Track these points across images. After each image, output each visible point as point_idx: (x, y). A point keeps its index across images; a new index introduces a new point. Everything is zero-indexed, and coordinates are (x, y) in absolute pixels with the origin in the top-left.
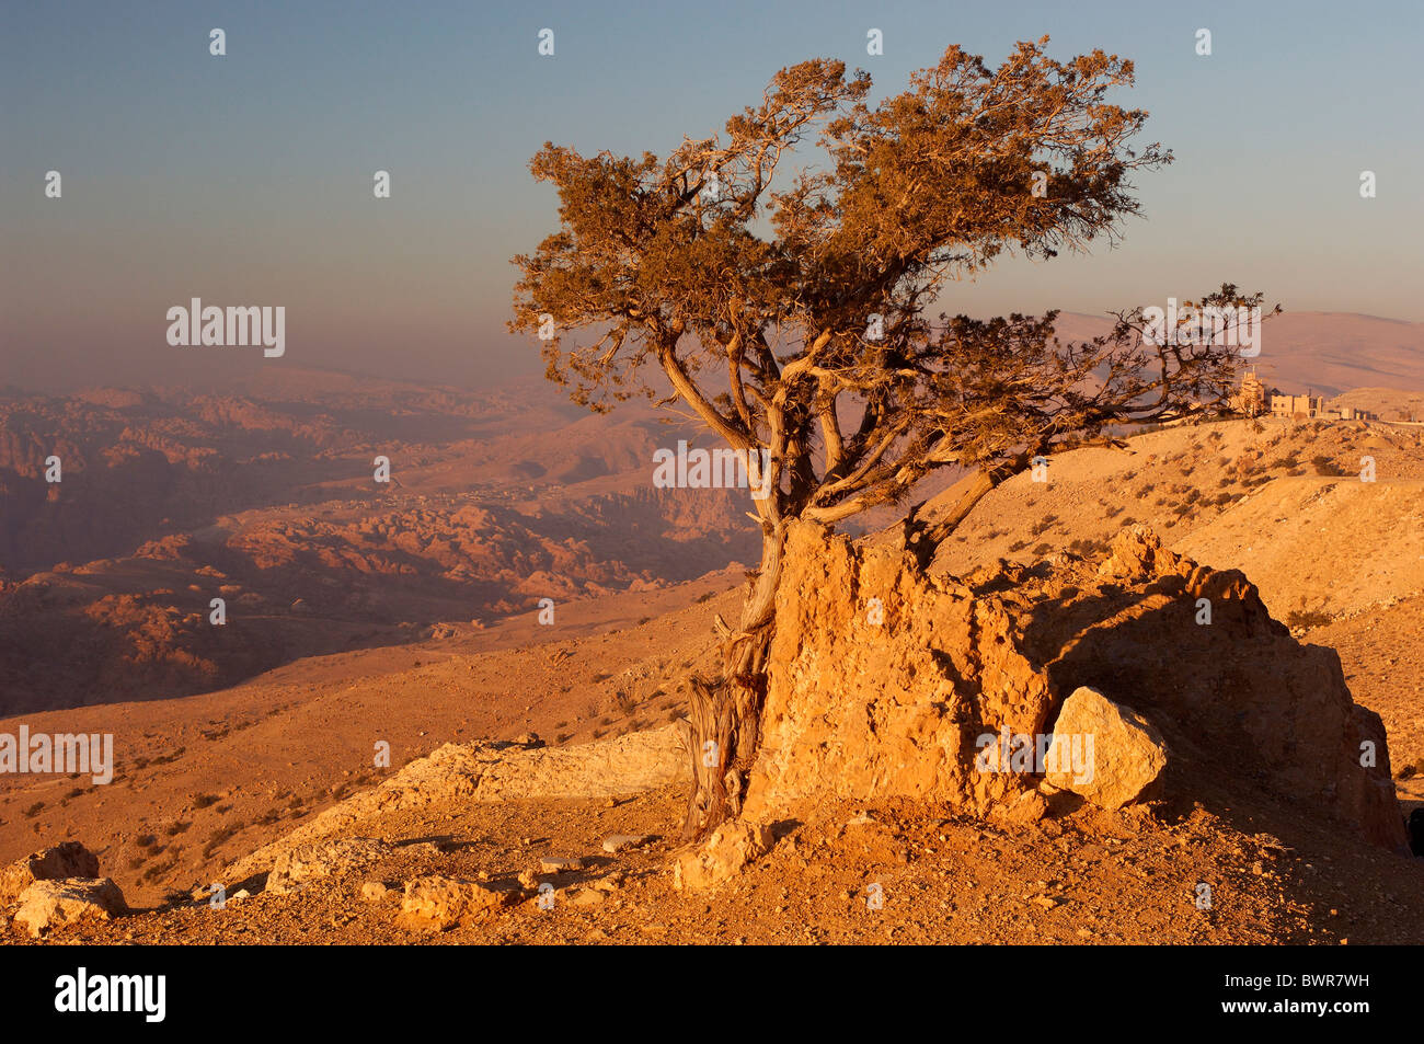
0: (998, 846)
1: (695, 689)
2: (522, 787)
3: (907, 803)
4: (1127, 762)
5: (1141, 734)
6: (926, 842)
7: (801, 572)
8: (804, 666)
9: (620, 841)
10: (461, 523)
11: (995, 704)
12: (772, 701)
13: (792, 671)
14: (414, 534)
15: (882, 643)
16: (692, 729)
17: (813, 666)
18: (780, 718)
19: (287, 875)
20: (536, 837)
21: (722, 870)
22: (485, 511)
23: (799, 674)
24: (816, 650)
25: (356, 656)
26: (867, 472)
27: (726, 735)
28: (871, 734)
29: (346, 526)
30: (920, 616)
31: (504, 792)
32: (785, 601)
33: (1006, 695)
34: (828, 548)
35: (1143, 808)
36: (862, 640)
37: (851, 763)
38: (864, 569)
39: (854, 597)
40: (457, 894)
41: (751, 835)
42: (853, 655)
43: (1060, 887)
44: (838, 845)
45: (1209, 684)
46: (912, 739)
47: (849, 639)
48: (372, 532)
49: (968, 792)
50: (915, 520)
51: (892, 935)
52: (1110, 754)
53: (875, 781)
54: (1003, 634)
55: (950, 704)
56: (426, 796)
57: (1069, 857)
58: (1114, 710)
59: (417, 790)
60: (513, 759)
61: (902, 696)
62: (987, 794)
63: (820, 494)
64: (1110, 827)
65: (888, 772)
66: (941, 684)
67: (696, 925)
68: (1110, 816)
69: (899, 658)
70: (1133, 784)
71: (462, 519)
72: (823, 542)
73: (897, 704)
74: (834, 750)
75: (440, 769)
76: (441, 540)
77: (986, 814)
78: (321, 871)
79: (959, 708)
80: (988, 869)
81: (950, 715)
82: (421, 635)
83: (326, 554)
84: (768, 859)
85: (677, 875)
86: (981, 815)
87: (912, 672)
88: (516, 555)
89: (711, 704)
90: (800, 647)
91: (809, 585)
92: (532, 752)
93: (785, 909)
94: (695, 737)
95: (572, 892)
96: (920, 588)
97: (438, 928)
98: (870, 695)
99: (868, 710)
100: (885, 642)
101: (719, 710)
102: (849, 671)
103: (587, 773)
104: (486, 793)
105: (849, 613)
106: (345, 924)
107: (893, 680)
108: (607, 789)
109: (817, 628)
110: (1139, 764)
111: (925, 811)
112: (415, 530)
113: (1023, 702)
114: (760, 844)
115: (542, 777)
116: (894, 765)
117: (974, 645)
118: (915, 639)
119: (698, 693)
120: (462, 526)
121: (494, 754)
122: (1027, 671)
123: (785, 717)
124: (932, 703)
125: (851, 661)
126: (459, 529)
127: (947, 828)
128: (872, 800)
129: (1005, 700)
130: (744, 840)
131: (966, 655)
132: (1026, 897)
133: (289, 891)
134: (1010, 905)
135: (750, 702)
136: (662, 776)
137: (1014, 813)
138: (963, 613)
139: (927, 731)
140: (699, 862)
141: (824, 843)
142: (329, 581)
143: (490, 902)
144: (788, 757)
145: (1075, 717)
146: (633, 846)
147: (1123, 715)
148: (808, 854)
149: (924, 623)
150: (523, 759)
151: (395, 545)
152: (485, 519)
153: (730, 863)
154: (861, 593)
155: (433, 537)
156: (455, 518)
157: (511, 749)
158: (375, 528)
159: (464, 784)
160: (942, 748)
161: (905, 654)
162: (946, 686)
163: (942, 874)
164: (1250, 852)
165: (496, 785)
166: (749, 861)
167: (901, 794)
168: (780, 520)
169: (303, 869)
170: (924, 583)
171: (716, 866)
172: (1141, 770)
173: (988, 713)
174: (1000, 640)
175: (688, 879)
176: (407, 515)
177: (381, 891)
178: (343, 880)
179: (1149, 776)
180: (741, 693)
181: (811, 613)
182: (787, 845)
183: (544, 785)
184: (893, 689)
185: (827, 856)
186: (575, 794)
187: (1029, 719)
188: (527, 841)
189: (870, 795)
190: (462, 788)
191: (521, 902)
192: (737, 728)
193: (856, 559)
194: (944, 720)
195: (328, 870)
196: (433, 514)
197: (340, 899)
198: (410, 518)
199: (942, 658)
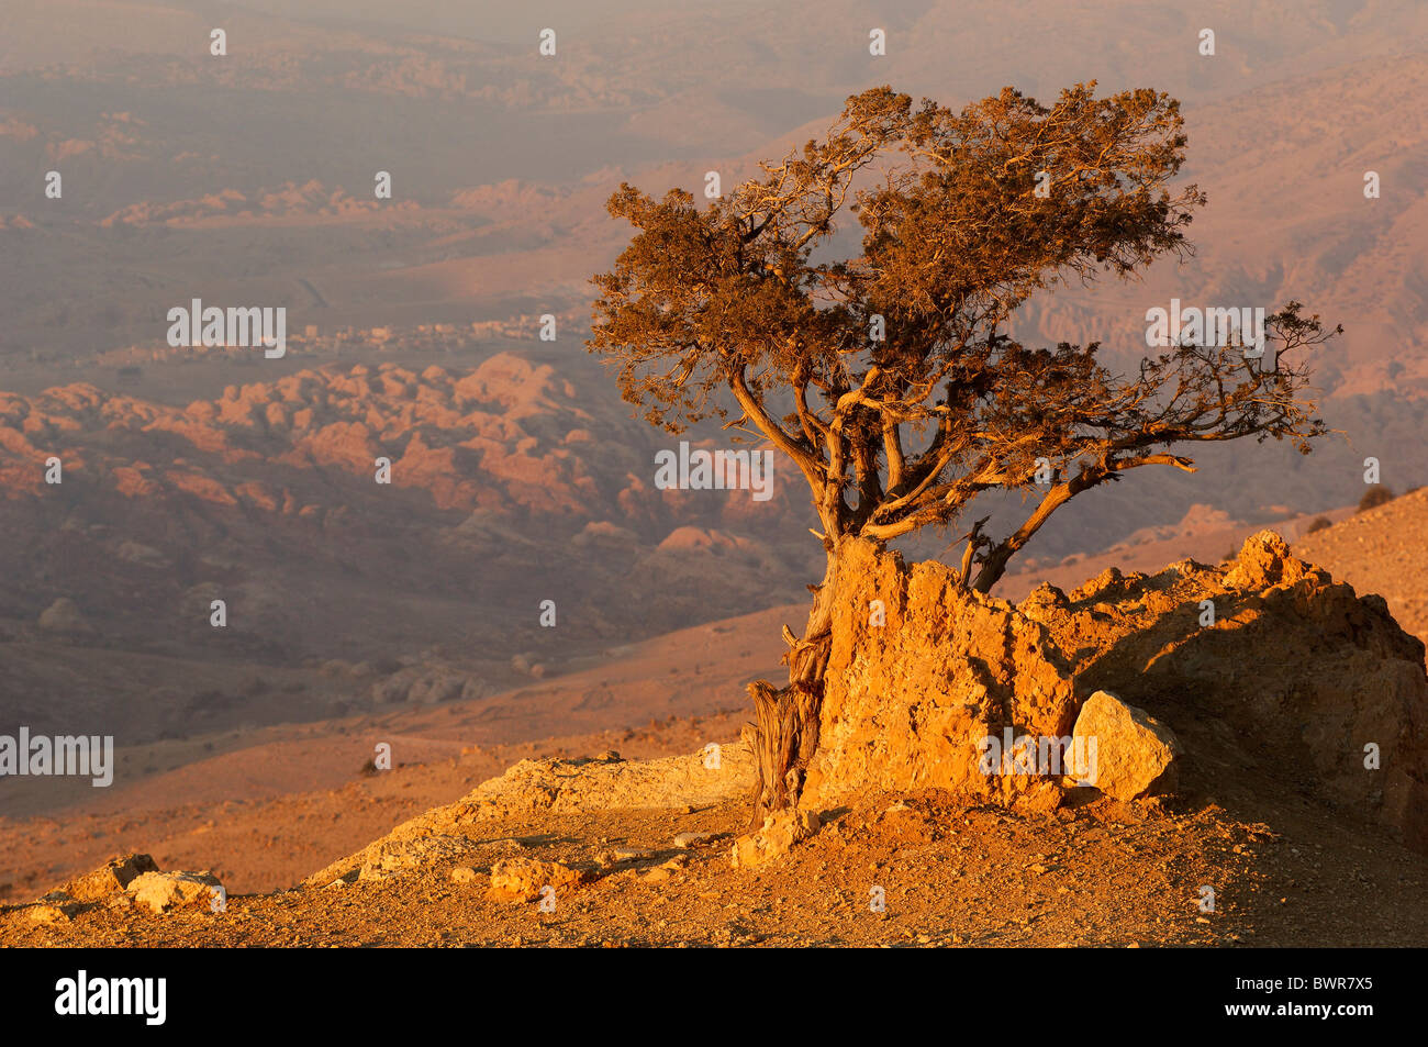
0: (1014, 828)
1: (760, 694)
2: (600, 799)
3: (942, 794)
4: (1137, 758)
5: (1149, 733)
6: (952, 825)
7: (854, 586)
8: (857, 672)
9: (690, 837)
10: (483, 399)
11: (1025, 707)
12: (828, 706)
13: (846, 677)
14: (358, 429)
15: (927, 651)
16: (758, 732)
17: (865, 672)
18: (835, 720)
19: (380, 867)
20: (612, 838)
21: (772, 849)
22: (546, 370)
23: (853, 680)
24: (868, 658)
25: (209, 747)
26: (923, 491)
27: (789, 737)
28: (912, 733)
29: (184, 406)
30: (961, 628)
31: (583, 804)
32: (840, 612)
33: (1034, 698)
34: (879, 564)
35: (1155, 800)
36: (909, 649)
37: (894, 759)
38: (912, 583)
39: (903, 609)
40: (540, 871)
41: (800, 819)
42: (901, 662)
43: (1056, 858)
44: (876, 829)
45: (1277, 696)
46: (948, 737)
47: (898, 648)
48: (250, 423)
49: (996, 784)
50: (978, 535)
51: (906, 893)
52: (1122, 751)
53: (914, 775)
54: (1034, 643)
55: (982, 706)
56: (503, 809)
57: (1073, 838)
58: (1126, 711)
59: (494, 803)
60: (592, 773)
61: (939, 699)
62: (1013, 786)
63: (878, 512)
64: (1120, 816)
65: (927, 767)
66: (975, 689)
67: (746, 891)
68: (1121, 807)
69: (940, 665)
70: (1143, 778)
71: (484, 390)
72: (874, 558)
73: (936, 706)
74: (880, 748)
75: (517, 784)
76: (431, 446)
77: (1011, 804)
78: (411, 862)
79: (990, 709)
80: (1000, 846)
81: (982, 716)
82: (378, 691)
83: (132, 479)
84: (814, 840)
85: (735, 855)
86: (1006, 805)
87: (951, 677)
88: (628, 484)
89: (776, 708)
90: (854, 655)
91: (862, 597)
92: (611, 766)
93: (822, 878)
94: (761, 740)
95: (643, 873)
96: (962, 602)
97: (523, 900)
98: (912, 698)
99: (910, 712)
100: (929, 651)
101: (782, 714)
102: (897, 677)
103: (666, 785)
104: (565, 806)
105: (898, 624)
106: (440, 899)
107: (933, 685)
108: (685, 800)
109: (869, 637)
110: (1147, 760)
111: (956, 801)
112: (362, 419)
113: (1050, 705)
114: (807, 827)
115: (621, 789)
116: (932, 760)
117: (1009, 653)
118: (955, 648)
119: (763, 698)
120: (485, 408)
121: (572, 770)
122: (1054, 677)
123: (840, 719)
124: (965, 705)
125: (899, 668)
126: (478, 417)
127: (972, 815)
128: (911, 792)
129: (1034, 703)
130: (793, 823)
131: (1001, 662)
132: (1024, 866)
133: (384, 877)
134: (1009, 872)
135: (811, 706)
136: (740, 787)
137: (1034, 802)
138: (999, 625)
139: (961, 729)
140: (753, 843)
141: (865, 827)
142: (134, 551)
143: (568, 879)
144: (840, 755)
145: (1092, 717)
146: (702, 841)
147: (1134, 716)
148: (849, 835)
149: (964, 633)
150: (602, 773)
151: (309, 457)
152: (546, 391)
153: (780, 843)
154: (910, 606)
155: (408, 436)
156: (468, 387)
157: (589, 765)
158: (259, 413)
159: (542, 797)
160: (973, 745)
161: (945, 661)
162: (980, 690)
163: (959, 850)
164: (1239, 836)
165: (574, 798)
166: (797, 842)
167: (937, 786)
168: (839, 538)
169: (395, 861)
170: (966, 596)
171: (768, 847)
172: (1150, 765)
173: (1017, 714)
174: (1032, 649)
175: (743, 857)
176: (341, 377)
177: (470, 875)
178: (433, 869)
179: (1157, 771)
180: (803, 697)
181: (864, 623)
182: (833, 829)
183: (623, 797)
184: (934, 694)
185: (865, 837)
186: (653, 805)
187: (1053, 721)
188: (604, 840)
189: (910, 788)
190: (540, 801)
191: (598, 879)
192: (799, 731)
193: (905, 574)
194: (976, 720)
195: (418, 862)
196: (411, 377)
197: (433, 882)
198: (349, 386)
199: (978, 665)
